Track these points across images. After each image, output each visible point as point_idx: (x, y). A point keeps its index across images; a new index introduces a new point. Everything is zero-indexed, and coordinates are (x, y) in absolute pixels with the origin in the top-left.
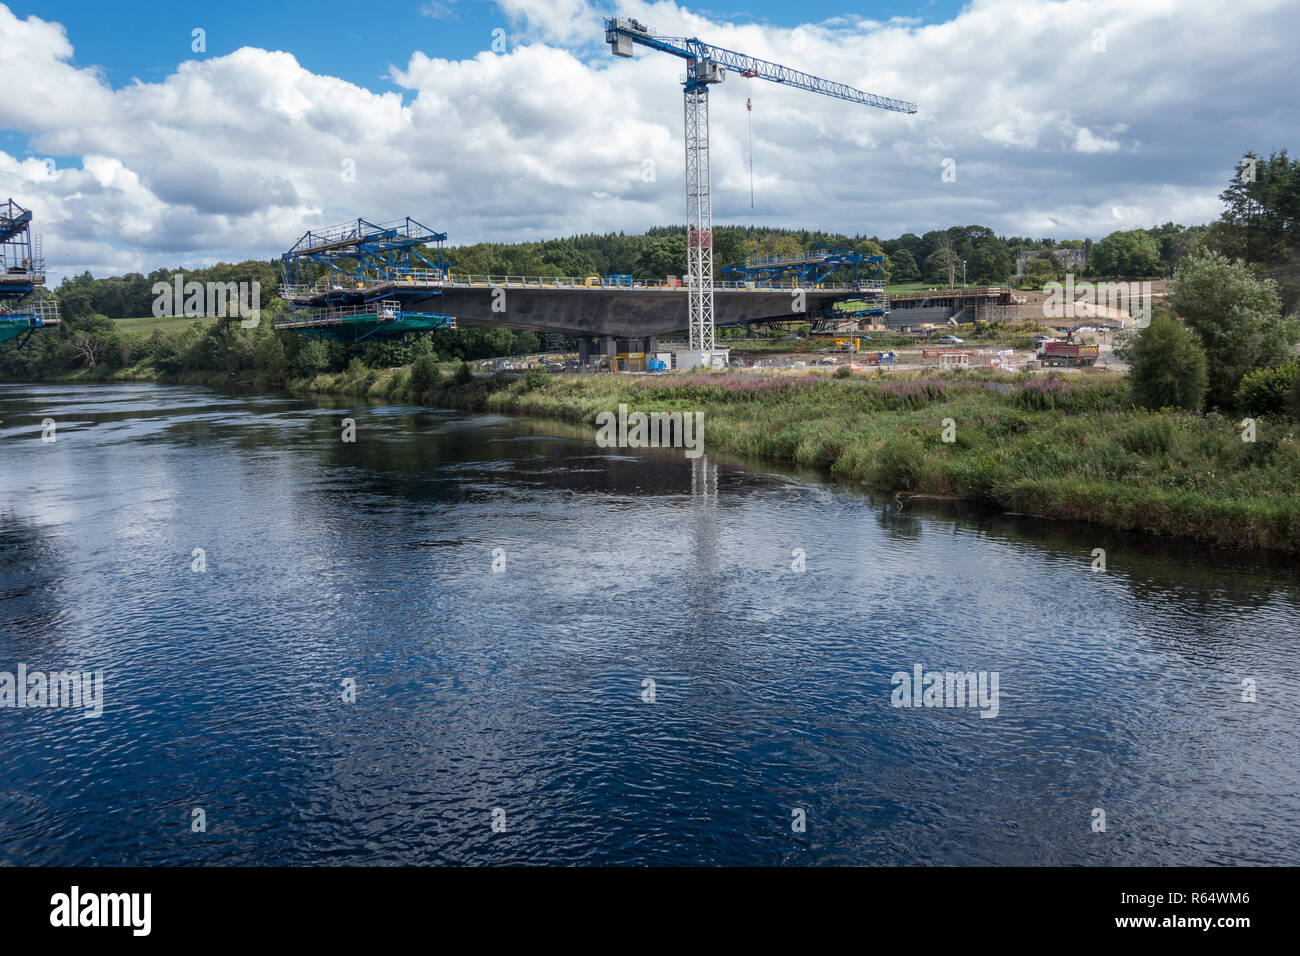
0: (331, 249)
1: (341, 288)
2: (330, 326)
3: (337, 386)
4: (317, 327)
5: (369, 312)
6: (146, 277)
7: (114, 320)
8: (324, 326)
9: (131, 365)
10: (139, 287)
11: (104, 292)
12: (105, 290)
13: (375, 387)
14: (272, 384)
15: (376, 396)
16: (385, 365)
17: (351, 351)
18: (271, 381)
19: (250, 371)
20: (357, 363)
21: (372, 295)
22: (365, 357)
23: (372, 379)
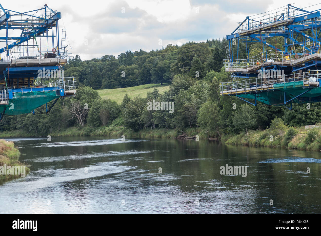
0: (265, 30)
1: (272, 61)
2: (265, 92)
3: (263, 140)
4: (253, 93)
5: (296, 79)
6: (116, 58)
7: (97, 91)
8: (259, 92)
9: (108, 124)
10: (111, 66)
11: (88, 70)
12: (89, 69)
13: (294, 142)
14: (210, 139)
15: (295, 148)
16: (301, 123)
17: (273, 112)
18: (210, 137)
19: (193, 129)
20: (278, 122)
21: (298, 66)
22: (284, 117)
23: (291, 135)
